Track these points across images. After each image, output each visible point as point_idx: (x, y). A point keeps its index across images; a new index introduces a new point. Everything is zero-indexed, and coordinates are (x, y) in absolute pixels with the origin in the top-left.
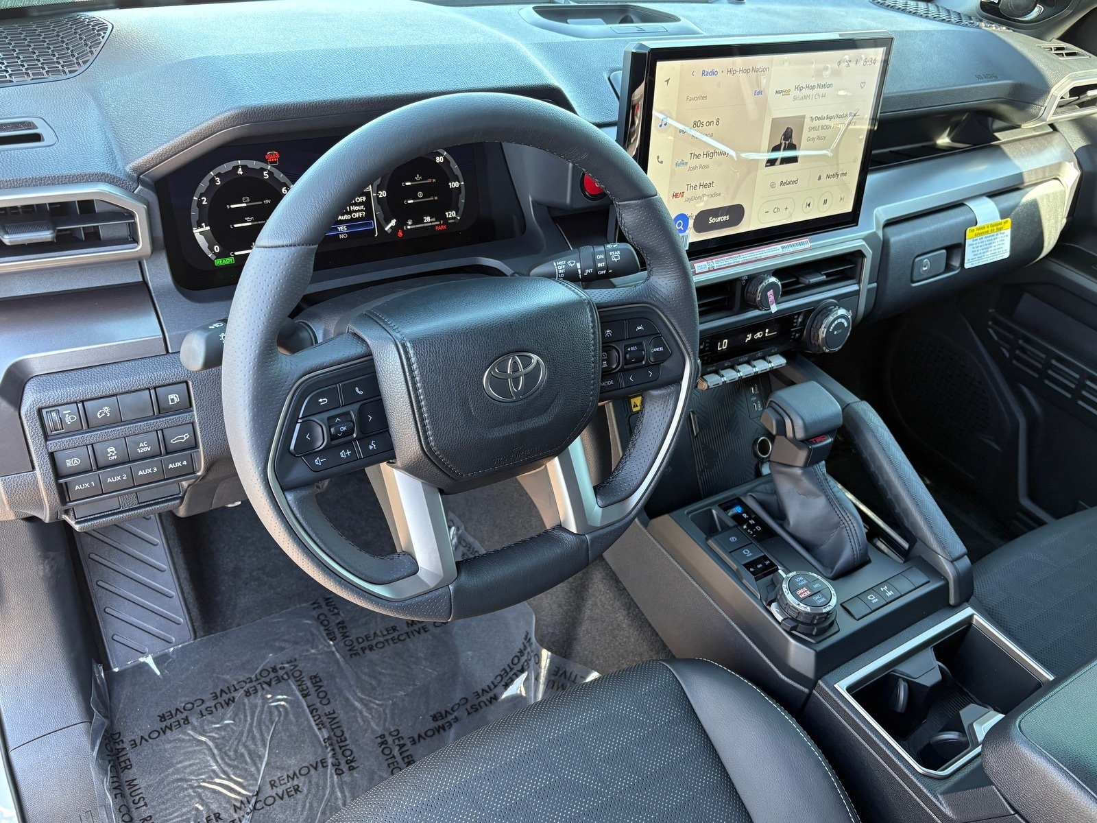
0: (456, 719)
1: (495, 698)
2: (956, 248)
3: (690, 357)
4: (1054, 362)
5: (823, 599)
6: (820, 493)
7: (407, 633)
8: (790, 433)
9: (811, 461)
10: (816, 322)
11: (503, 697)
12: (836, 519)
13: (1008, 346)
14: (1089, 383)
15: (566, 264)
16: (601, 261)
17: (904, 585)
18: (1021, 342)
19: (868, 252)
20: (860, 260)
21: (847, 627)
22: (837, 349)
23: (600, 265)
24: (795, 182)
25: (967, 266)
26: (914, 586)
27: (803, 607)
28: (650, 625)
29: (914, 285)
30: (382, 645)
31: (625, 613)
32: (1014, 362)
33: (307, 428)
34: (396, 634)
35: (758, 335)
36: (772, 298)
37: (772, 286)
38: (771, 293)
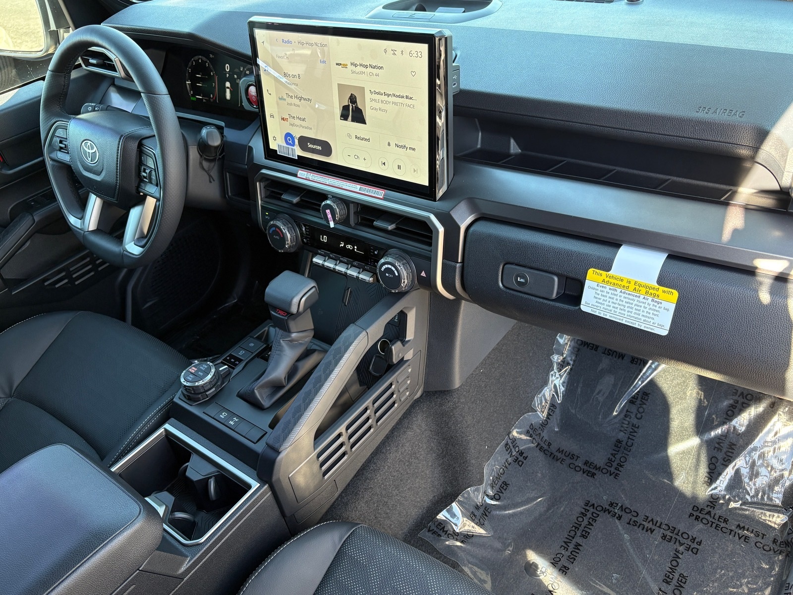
24: (368, 140)
35: (349, 247)
36: (329, 216)
37: (328, 207)
38: (328, 211)
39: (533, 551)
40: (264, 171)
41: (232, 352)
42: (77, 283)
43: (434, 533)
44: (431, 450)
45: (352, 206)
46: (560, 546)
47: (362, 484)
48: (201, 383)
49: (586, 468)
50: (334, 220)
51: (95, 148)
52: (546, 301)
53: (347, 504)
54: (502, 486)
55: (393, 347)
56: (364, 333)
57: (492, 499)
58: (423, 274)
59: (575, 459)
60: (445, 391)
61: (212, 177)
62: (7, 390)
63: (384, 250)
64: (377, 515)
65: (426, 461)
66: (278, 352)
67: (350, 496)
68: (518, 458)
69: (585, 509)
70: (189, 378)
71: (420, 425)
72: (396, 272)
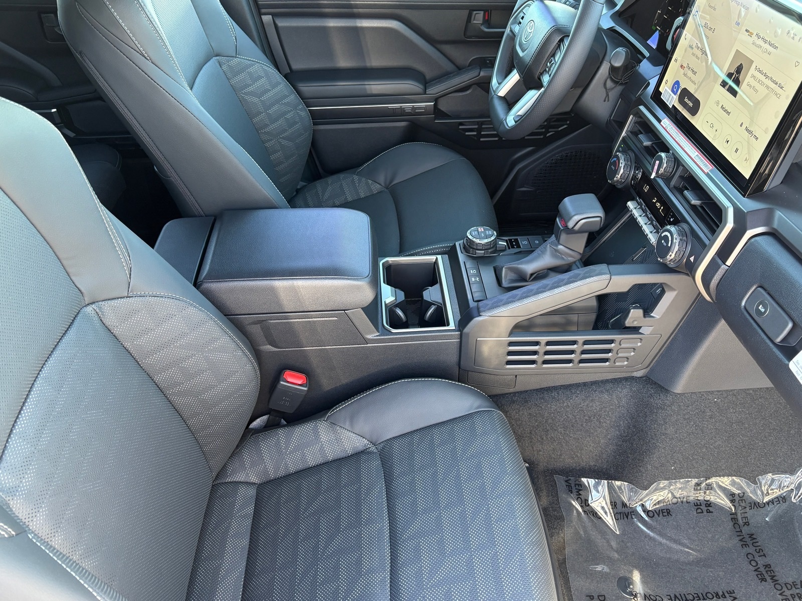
24: (728, 113)
35: (658, 205)
36: (656, 167)
37: (660, 159)
38: (657, 162)
39: (640, 575)
40: (642, 108)
41: (519, 238)
42: (481, 139)
43: (569, 486)
44: (617, 426)
45: (681, 168)
46: (668, 594)
47: (537, 399)
48: (478, 241)
49: (762, 569)
50: (657, 172)
51: (533, 30)
52: (768, 341)
53: (514, 402)
54: (664, 511)
55: (632, 310)
56: (608, 276)
57: (644, 511)
58: (692, 259)
59: (759, 554)
60: (663, 388)
61: (608, 97)
62: (388, 183)
63: (677, 220)
64: (533, 432)
65: (607, 431)
66: (540, 252)
67: (521, 399)
68: (701, 505)
69: (724, 594)
70: (473, 233)
71: (622, 397)
72: (670, 242)
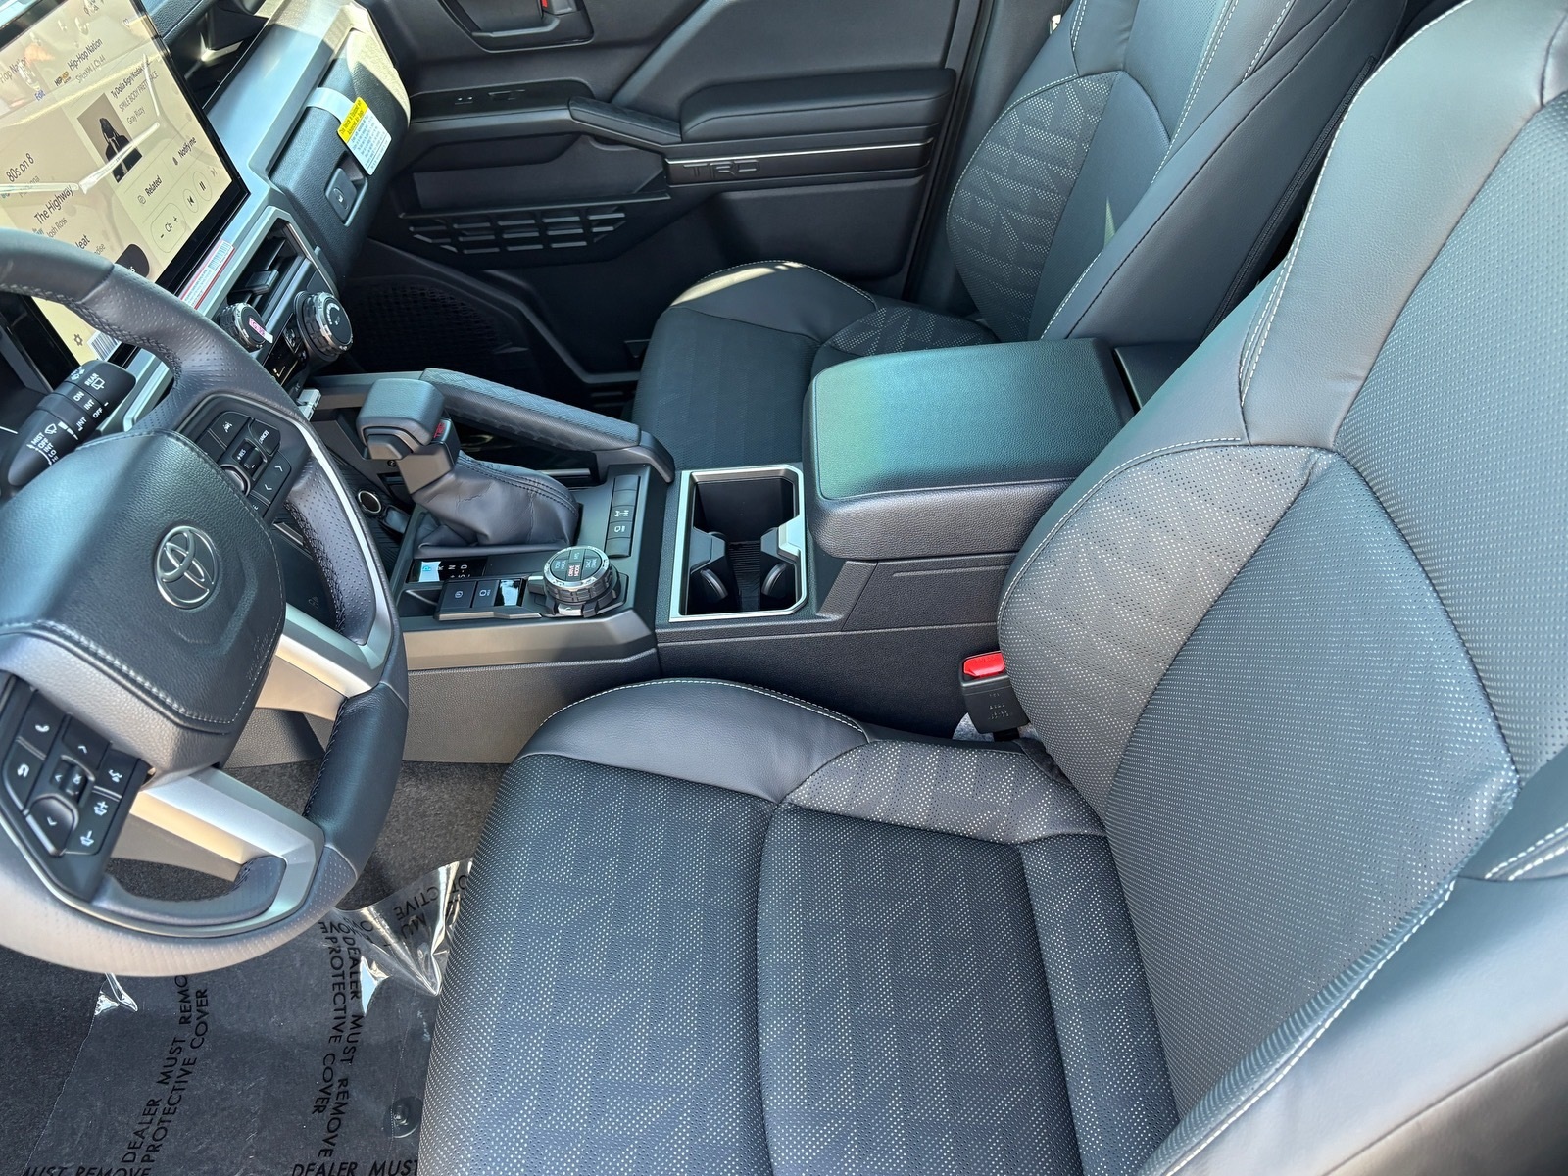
0: (344, 1082)
1: (359, 1017)
2: (347, 158)
3: (297, 421)
4: (501, 224)
5: (594, 561)
6: (487, 481)
7: (174, 1089)
8: (413, 446)
9: (453, 459)
10: (308, 326)
11: (365, 1011)
12: (522, 493)
13: (449, 240)
14: (547, 220)
15: (46, 436)
16: (84, 400)
17: (627, 497)
18: (455, 226)
19: (286, 216)
20: (285, 230)
21: (629, 568)
22: (351, 341)
23: (88, 406)
24: (158, 182)
25: (370, 172)
26: (633, 493)
27: (587, 583)
28: (449, 764)
29: (347, 224)
30: (162, 1131)
31: (412, 782)
32: (466, 252)
33: (42, 814)
34: (162, 1106)
